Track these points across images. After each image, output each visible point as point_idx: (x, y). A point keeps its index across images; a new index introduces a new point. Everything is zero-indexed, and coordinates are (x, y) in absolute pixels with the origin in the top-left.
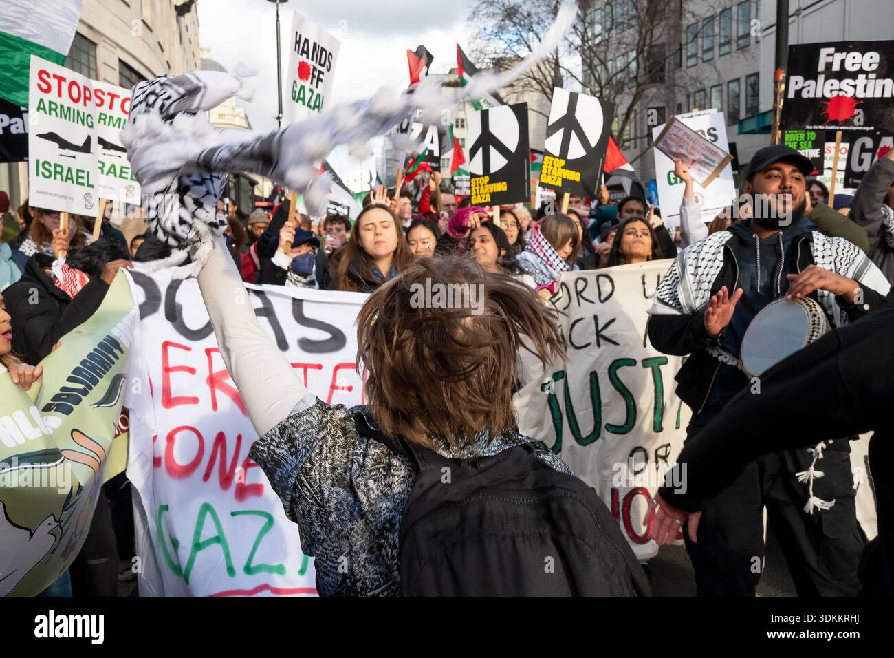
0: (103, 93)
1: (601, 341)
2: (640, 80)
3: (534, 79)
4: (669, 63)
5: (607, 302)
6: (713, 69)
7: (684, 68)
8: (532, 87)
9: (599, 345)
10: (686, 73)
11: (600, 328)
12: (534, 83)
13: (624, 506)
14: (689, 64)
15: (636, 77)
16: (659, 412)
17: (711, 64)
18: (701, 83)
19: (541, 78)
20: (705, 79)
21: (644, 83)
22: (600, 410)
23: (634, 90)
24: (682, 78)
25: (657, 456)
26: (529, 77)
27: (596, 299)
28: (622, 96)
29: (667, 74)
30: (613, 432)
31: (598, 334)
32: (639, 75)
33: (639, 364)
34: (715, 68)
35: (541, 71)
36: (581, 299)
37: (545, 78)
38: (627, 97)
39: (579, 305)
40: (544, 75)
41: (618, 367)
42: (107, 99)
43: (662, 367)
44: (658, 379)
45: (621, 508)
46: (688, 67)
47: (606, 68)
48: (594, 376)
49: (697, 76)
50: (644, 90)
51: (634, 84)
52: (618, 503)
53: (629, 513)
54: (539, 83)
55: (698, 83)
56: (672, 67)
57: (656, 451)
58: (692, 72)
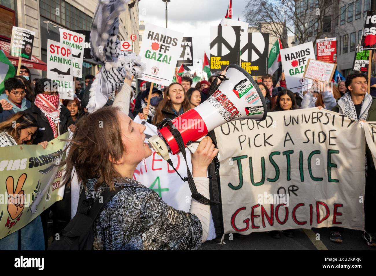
0: (67, 34)
1: (266, 144)
2: (319, 31)
3: (273, 31)
4: (333, 24)
5: (269, 127)
6: (352, 26)
7: (339, 26)
8: (272, 34)
9: (265, 146)
10: (340, 28)
11: (266, 139)
12: (273, 33)
13: (276, 210)
14: (341, 24)
15: (317, 30)
16: (289, 173)
17: (351, 24)
18: (346, 31)
19: (276, 31)
20: (348, 30)
21: (321, 32)
22: (265, 173)
23: (316, 35)
24: (337, 29)
25: (289, 190)
26: (271, 30)
27: (265, 126)
28: (311, 38)
29: (331, 28)
30: (270, 181)
31: (265, 141)
32: (319, 28)
33: (282, 154)
34: (353, 25)
35: (276, 28)
36: (259, 125)
37: (278, 31)
38: (313, 38)
39: (258, 128)
40: (277, 29)
41: (273, 155)
42: (68, 36)
43: (291, 155)
44: (289, 160)
45: (274, 211)
46: (341, 25)
47: (304, 26)
48: (263, 159)
49: (344, 29)
50: (320, 35)
51: (317, 33)
52: (273, 210)
53: (277, 213)
54: (275, 33)
55: (344, 32)
56: (334, 25)
57: (288, 188)
58: (342, 27)
